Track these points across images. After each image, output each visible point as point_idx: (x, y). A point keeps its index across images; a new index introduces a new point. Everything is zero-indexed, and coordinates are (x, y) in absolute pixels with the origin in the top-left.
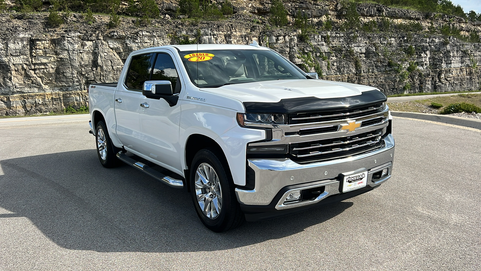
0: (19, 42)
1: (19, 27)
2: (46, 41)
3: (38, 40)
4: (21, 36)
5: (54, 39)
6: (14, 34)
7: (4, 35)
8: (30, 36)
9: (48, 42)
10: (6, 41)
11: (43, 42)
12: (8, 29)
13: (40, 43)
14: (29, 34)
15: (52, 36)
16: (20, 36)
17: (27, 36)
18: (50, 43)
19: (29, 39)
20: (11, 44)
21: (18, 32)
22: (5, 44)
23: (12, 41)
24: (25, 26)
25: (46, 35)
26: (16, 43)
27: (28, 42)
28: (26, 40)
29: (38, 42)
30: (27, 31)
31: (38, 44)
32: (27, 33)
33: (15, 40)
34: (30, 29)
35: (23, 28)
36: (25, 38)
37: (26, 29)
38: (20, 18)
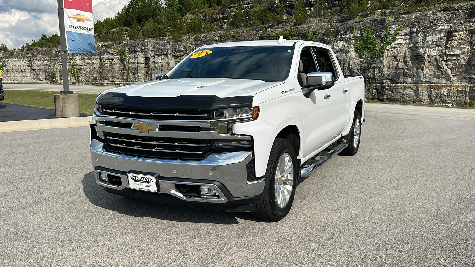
0: (437, 34)
1: (441, 19)
2: (463, 31)
3: (455, 31)
4: (441, 28)
5: (472, 29)
6: (434, 26)
7: (425, 28)
8: (449, 27)
9: (465, 32)
10: (425, 34)
11: (461, 33)
12: (430, 22)
13: (457, 34)
14: (449, 25)
15: (471, 26)
16: (439, 28)
17: (446, 27)
18: (467, 33)
19: (447, 31)
20: (429, 36)
21: (438, 25)
22: (425, 36)
23: (430, 33)
24: (447, 18)
25: (465, 26)
26: (434, 35)
27: (446, 34)
28: (444, 32)
29: (454, 34)
30: (447, 23)
31: (454, 35)
32: (447, 25)
33: (434, 32)
34: (451, 20)
35: (445, 20)
36: (444, 30)
37: (447, 21)
38: (445, 10)
